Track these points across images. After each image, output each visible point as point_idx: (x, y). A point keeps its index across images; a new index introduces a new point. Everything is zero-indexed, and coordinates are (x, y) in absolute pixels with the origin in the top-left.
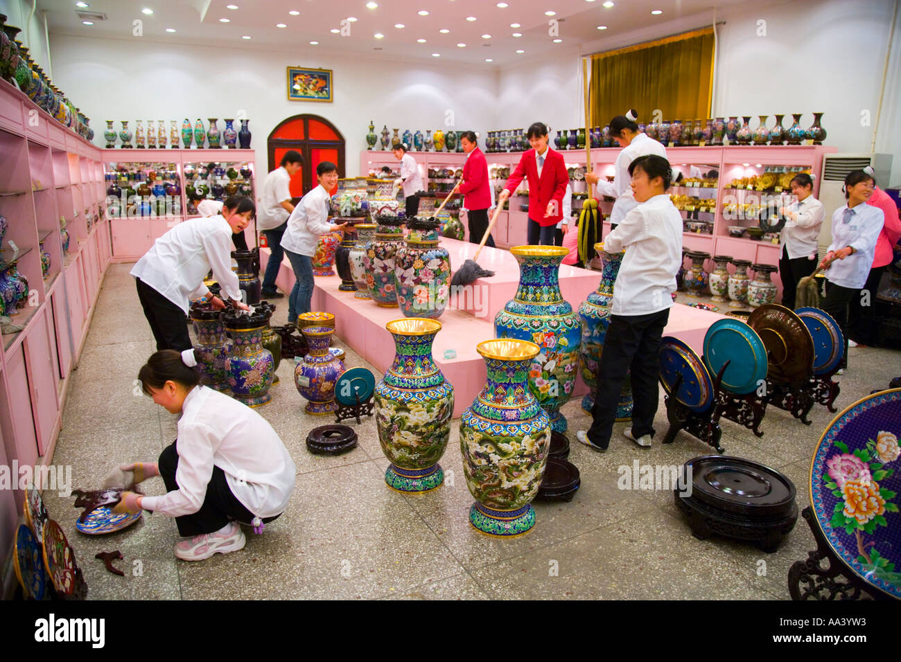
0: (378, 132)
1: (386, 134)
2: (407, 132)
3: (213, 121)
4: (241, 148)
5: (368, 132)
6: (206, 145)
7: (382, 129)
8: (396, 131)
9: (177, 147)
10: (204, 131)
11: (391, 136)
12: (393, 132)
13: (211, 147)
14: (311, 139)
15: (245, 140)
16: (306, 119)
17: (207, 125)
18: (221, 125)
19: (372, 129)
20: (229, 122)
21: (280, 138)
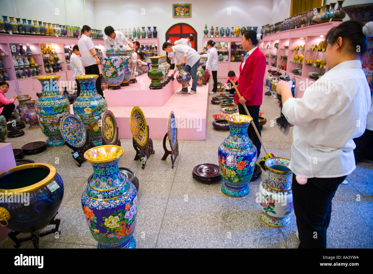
0: (209, 29)
1: (212, 29)
2: (222, 28)
3: (143, 28)
4: (154, 37)
5: (204, 29)
6: (141, 37)
7: (211, 28)
8: (217, 28)
9: (131, 38)
10: (140, 32)
11: (215, 31)
12: (216, 28)
13: (143, 38)
14: (183, 33)
15: (155, 35)
16: (181, 25)
17: (141, 30)
18: (146, 29)
19: (206, 28)
20: (149, 28)
21: (171, 33)
